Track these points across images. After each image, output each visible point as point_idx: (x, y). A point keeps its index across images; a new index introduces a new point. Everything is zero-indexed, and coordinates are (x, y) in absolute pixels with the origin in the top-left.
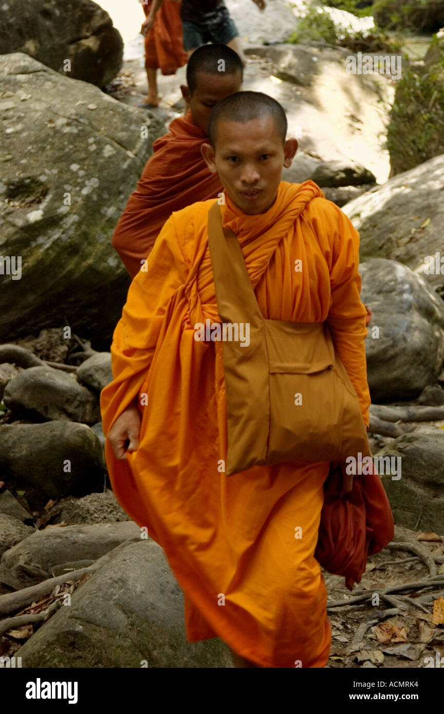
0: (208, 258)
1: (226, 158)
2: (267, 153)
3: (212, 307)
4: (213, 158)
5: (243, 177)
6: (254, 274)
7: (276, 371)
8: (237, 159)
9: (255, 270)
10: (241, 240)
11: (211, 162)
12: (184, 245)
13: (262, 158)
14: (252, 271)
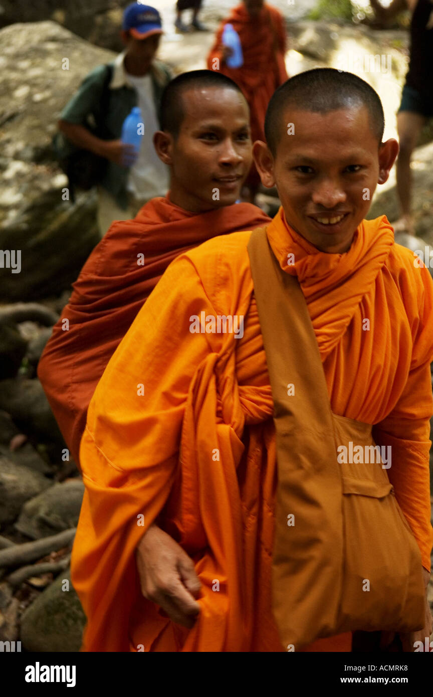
0: (253, 316)
1: (294, 168)
2: (356, 163)
3: (256, 390)
4: (269, 165)
5: (317, 198)
6: (327, 344)
7: (354, 491)
8: (310, 170)
9: (329, 339)
10: (308, 290)
11: (264, 170)
12: (214, 295)
13: (348, 170)
14: (324, 340)
